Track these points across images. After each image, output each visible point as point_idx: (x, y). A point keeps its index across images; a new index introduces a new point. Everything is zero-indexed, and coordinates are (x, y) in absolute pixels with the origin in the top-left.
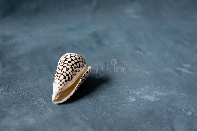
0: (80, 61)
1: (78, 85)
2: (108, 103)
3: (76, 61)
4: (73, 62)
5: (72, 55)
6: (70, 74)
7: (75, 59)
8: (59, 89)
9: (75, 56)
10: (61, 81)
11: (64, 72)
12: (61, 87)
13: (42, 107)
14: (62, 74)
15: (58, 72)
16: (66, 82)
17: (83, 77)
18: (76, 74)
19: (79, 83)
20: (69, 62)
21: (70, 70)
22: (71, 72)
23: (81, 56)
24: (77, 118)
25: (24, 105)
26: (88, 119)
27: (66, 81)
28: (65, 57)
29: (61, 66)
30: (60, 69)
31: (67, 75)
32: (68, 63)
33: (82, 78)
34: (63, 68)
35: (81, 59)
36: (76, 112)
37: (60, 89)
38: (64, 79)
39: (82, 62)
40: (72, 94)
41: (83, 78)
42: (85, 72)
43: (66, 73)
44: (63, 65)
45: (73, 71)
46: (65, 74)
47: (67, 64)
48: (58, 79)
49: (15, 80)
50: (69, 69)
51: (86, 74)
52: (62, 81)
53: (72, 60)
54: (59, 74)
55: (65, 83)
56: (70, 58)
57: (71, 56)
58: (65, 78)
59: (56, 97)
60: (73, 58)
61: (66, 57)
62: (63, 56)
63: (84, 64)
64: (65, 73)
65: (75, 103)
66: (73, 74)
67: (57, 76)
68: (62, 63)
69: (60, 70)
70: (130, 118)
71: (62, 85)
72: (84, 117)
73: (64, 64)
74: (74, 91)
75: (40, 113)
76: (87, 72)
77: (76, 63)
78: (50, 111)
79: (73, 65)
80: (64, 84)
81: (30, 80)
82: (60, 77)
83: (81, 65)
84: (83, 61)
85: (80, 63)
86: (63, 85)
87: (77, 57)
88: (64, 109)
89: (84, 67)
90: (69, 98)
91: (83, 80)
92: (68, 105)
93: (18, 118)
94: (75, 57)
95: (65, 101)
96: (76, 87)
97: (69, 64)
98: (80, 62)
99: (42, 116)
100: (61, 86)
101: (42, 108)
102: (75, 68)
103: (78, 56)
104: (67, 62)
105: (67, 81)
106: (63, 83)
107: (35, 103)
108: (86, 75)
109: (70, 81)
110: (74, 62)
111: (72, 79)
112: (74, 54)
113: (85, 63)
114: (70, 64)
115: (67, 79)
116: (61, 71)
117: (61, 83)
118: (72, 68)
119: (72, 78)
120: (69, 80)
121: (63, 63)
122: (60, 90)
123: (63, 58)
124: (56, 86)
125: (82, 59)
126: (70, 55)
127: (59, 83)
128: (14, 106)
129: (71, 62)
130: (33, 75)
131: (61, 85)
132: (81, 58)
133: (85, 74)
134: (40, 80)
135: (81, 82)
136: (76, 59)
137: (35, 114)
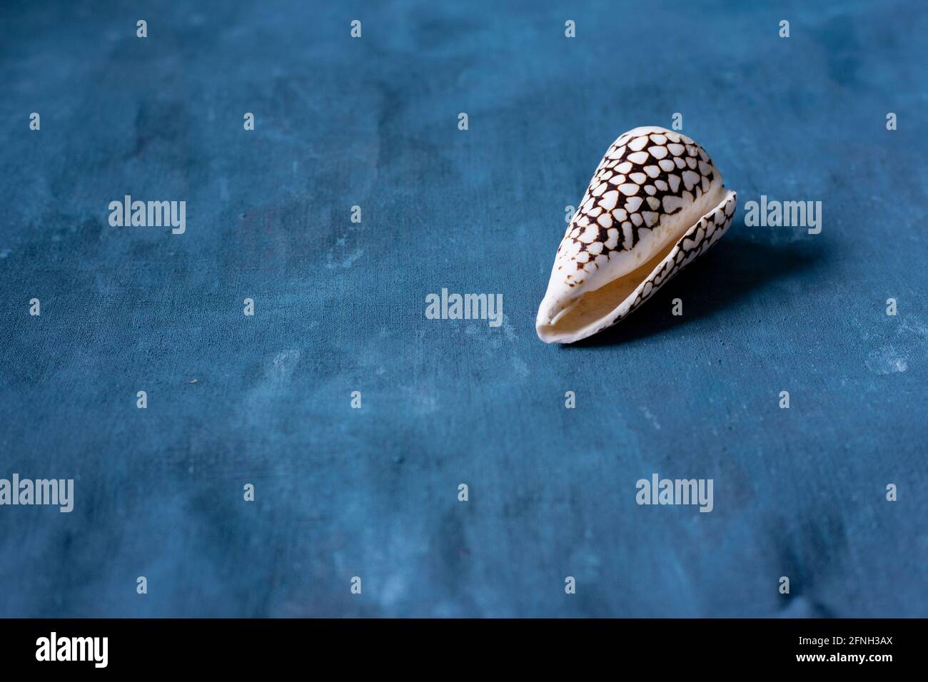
0: (687, 168)
1: (656, 271)
2: (776, 367)
3: (667, 166)
4: (653, 171)
5: (654, 138)
6: (629, 219)
7: (665, 158)
8: (571, 281)
9: (669, 142)
10: (584, 247)
11: (604, 211)
12: (579, 275)
13: (492, 350)
14: (593, 220)
15: (582, 208)
16: (605, 257)
17: (686, 237)
18: (658, 223)
19: (662, 265)
20: (637, 168)
21: (633, 204)
22: (636, 212)
23: (694, 145)
24: (620, 415)
25: (423, 333)
26: (658, 427)
27: (605, 251)
28: (626, 144)
29: (602, 182)
30: (592, 196)
31: (613, 226)
32: (633, 171)
33: (681, 245)
34: (606, 191)
35: (692, 157)
36: (625, 389)
37: (574, 283)
38: (597, 240)
39: (697, 170)
40: (623, 308)
41: (688, 244)
42: (702, 220)
43: (613, 218)
44: (607, 181)
45: (645, 207)
46: (605, 221)
47: (627, 176)
48: (575, 240)
49: (417, 220)
50: (628, 200)
51: (704, 225)
52: (589, 248)
53: (652, 161)
54: (583, 215)
55: (601, 259)
56: (645, 149)
57: (651, 143)
58: (603, 236)
59: (551, 318)
60: (658, 152)
61: (630, 145)
62: (621, 137)
63: (705, 181)
64: (607, 216)
65: (635, 349)
66: (641, 222)
67: (576, 226)
68: (607, 170)
69: (593, 200)
70: (846, 450)
71: (586, 267)
72: (648, 415)
73: (616, 174)
74: (632, 298)
75: (477, 375)
76: (712, 219)
77: (664, 176)
78: (520, 371)
79: (650, 181)
80: (593, 263)
81: (481, 229)
82: (583, 230)
83: (689, 186)
84: (703, 166)
85: (686, 175)
86: (590, 267)
87: (676, 149)
88: (579, 370)
89: (703, 193)
90: (611, 323)
91: (687, 254)
92: (600, 356)
93: (381, 385)
94: (665, 145)
95: (588, 335)
96: (644, 283)
97: (632, 176)
98: (683, 173)
99: (478, 390)
100: (582, 271)
101: (490, 355)
102: (659, 195)
103: (682, 143)
104: (625, 168)
105: (611, 253)
106: (592, 258)
107: (468, 332)
108: (705, 230)
109: (623, 251)
110: (659, 172)
111: (633, 246)
112: (664, 134)
113: (710, 177)
114: (639, 178)
115: (612, 242)
116: (595, 205)
117: (584, 257)
118: (642, 193)
119: (636, 239)
120: (619, 248)
121: (612, 169)
122: (572, 285)
123: (618, 148)
124: (560, 268)
125: (698, 158)
126: (649, 135)
127: (573, 259)
128: (383, 333)
129: (646, 169)
130: (498, 208)
131: (581, 266)
132: (692, 152)
133: (699, 225)
134: (522, 230)
135: (675, 258)
136: (670, 157)
137: (456, 375)
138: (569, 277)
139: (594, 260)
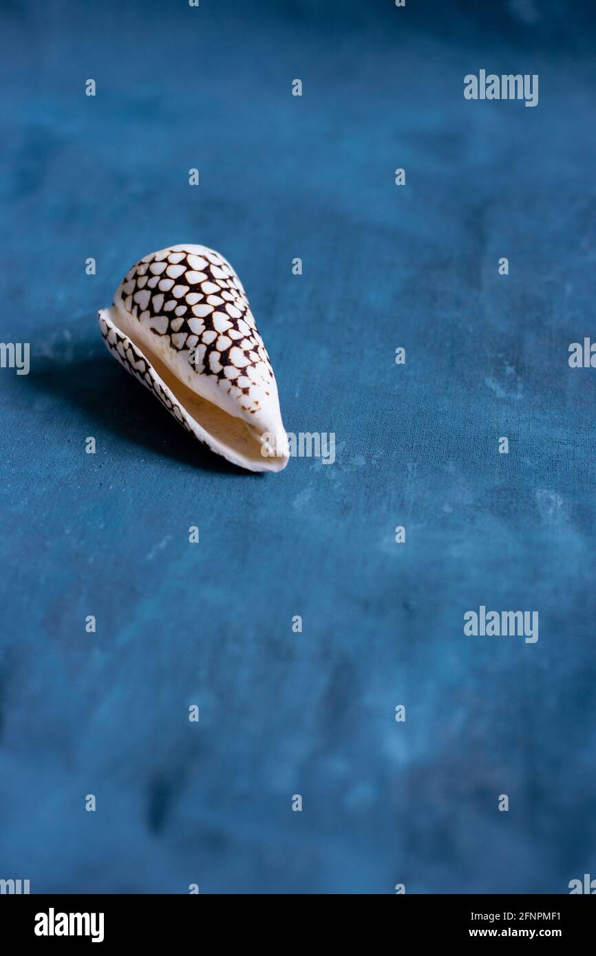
124: (268, 394)
138: (257, 403)
139: (233, 384)
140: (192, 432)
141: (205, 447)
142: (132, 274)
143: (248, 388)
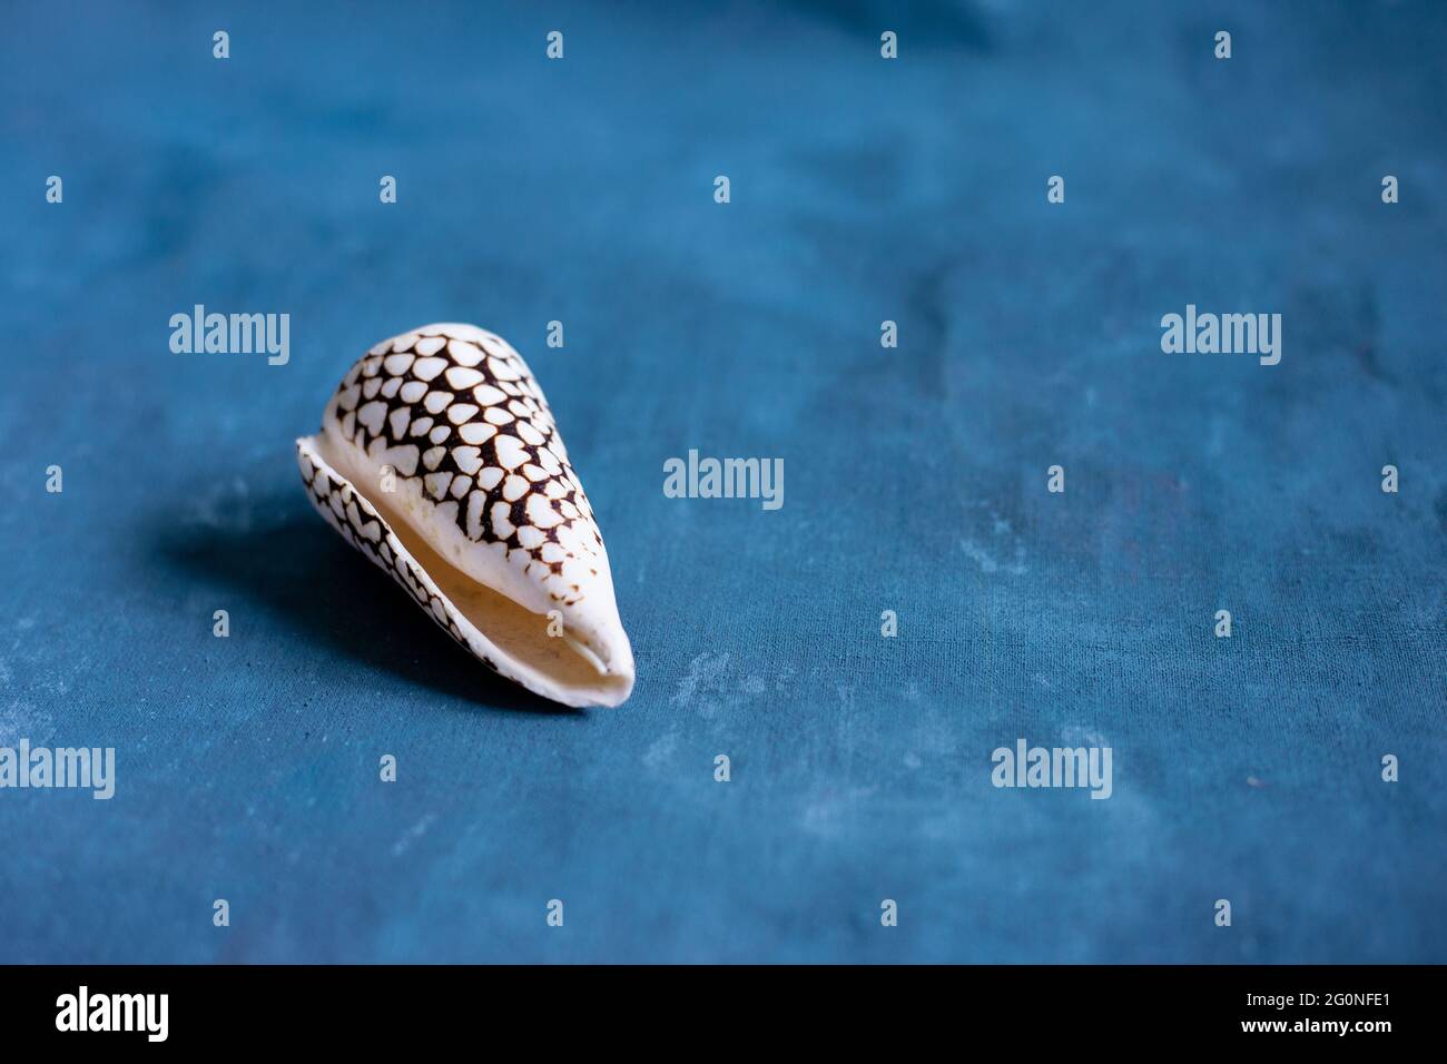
43: (502, 483)
124: (594, 572)
125: (361, 379)
138: (576, 588)
139: (533, 557)
140: (465, 642)
141: (487, 666)
142: (354, 375)
143: (561, 564)
